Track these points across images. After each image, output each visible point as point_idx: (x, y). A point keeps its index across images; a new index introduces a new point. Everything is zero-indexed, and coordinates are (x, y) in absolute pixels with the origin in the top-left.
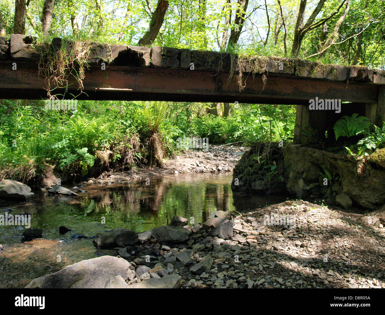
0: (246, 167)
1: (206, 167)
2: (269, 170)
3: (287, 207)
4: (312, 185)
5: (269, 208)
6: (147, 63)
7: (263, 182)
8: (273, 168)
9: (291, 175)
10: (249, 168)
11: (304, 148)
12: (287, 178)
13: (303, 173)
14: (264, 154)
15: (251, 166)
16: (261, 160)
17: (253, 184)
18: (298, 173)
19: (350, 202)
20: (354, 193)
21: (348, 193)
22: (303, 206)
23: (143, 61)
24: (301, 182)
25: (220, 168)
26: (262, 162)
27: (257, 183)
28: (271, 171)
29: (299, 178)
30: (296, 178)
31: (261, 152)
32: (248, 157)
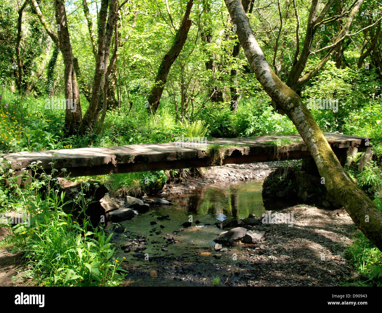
0: (272, 183)
1: (236, 176)
2: (287, 185)
3: (297, 208)
4: (312, 195)
5: (289, 209)
6: (243, 154)
7: (284, 193)
8: (290, 184)
9: (300, 189)
10: (275, 183)
11: (307, 175)
12: (298, 190)
13: (307, 188)
14: (284, 175)
15: (276, 182)
16: (282, 178)
17: (277, 193)
18: (304, 188)
19: (329, 205)
20: (330, 201)
21: (328, 201)
22: (305, 207)
23: (241, 153)
24: (306, 193)
25: (247, 176)
26: (283, 180)
27: (280, 192)
28: (288, 186)
29: (305, 191)
30: (303, 191)
31: (282, 173)
32: (274, 176)
